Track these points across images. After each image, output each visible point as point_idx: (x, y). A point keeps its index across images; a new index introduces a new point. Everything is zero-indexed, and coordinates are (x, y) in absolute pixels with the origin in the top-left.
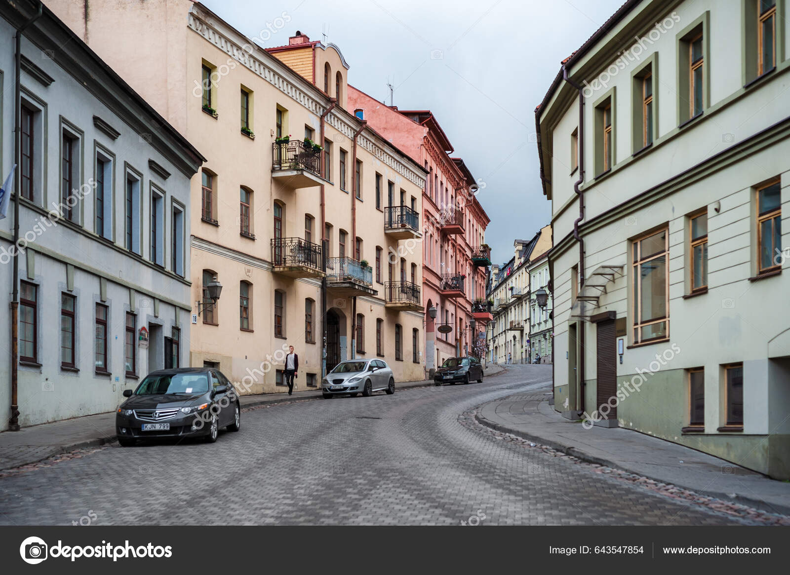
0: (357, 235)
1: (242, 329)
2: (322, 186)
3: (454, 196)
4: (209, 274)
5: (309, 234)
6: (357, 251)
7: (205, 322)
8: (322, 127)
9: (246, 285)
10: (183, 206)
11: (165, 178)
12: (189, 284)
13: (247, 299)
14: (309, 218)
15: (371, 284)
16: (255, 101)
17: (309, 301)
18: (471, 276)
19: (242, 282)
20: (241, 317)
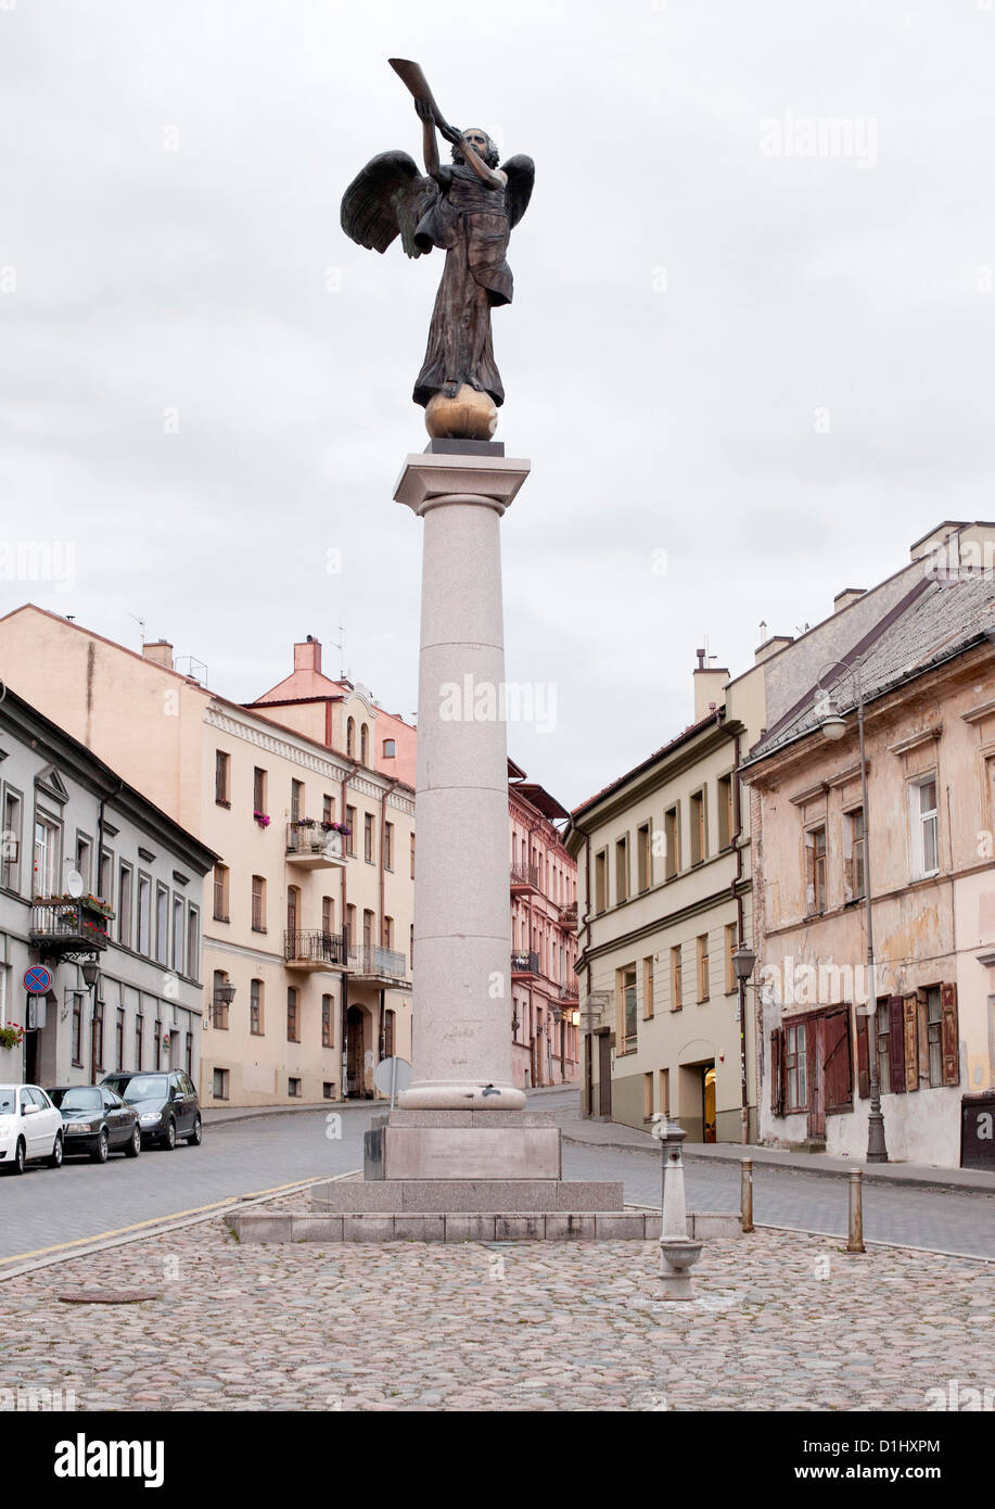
0: (386, 914)
1: (253, 1033)
2: (343, 868)
3: (527, 840)
4: (220, 974)
5: (327, 919)
6: (386, 933)
7: (215, 1027)
8: (344, 793)
9: (257, 983)
10: (198, 908)
11: (184, 884)
12: (200, 987)
13: (258, 999)
14: (327, 900)
15: (404, 975)
16: (270, 782)
17: (327, 998)
18: (558, 946)
19: (253, 981)
20: (252, 1019)
